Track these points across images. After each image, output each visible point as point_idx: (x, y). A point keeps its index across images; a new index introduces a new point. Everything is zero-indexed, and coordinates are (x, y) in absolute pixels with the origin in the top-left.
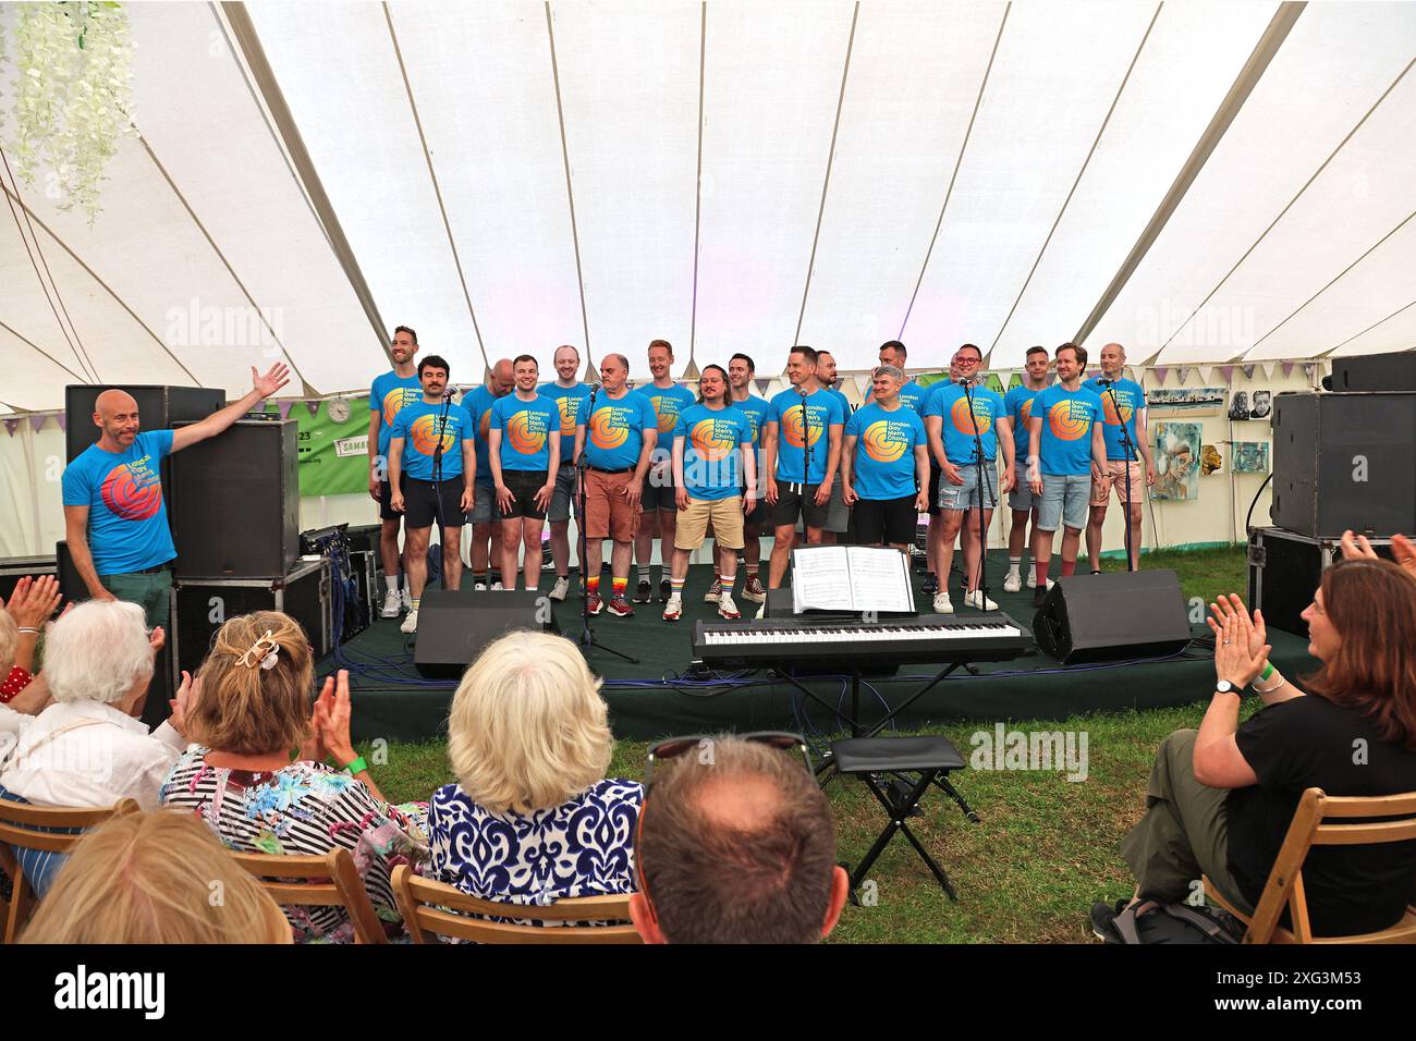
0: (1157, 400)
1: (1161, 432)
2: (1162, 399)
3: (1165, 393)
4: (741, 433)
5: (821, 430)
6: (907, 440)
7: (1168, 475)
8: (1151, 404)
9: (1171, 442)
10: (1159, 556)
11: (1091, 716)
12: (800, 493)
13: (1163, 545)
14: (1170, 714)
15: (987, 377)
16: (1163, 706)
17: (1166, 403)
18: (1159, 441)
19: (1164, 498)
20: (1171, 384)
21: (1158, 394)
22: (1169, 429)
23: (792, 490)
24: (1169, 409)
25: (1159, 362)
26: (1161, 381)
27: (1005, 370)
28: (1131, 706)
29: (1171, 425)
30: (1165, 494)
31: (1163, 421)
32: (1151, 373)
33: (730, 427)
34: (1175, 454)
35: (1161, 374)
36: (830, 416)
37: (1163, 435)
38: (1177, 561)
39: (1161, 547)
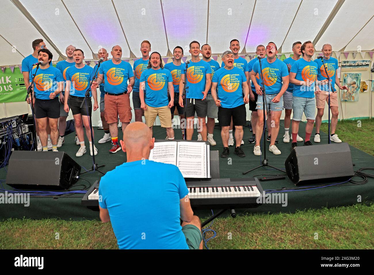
0: (345, 65)
1: (346, 76)
2: (347, 64)
3: (348, 62)
4: (168, 78)
5: (202, 76)
6: (239, 81)
7: (348, 93)
8: (343, 66)
9: (349, 80)
10: (343, 122)
11: (306, 211)
12: (194, 104)
13: (345, 118)
14: (343, 210)
15: (281, 56)
16: (340, 206)
17: (348, 66)
18: (345, 80)
19: (346, 101)
20: (350, 59)
21: (345, 62)
22: (349, 75)
23: (191, 102)
24: (349, 68)
25: (345, 50)
26: (346, 57)
27: (287, 53)
28: (325, 206)
29: (349, 74)
30: (346, 99)
31: (347, 72)
32: (343, 55)
33: (163, 76)
34: (351, 85)
35: (346, 55)
36: (206, 70)
37: (346, 77)
38: (350, 124)
39: (344, 119)
